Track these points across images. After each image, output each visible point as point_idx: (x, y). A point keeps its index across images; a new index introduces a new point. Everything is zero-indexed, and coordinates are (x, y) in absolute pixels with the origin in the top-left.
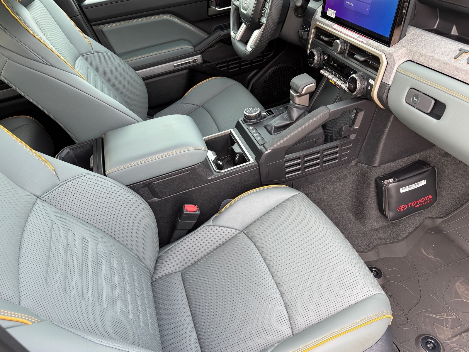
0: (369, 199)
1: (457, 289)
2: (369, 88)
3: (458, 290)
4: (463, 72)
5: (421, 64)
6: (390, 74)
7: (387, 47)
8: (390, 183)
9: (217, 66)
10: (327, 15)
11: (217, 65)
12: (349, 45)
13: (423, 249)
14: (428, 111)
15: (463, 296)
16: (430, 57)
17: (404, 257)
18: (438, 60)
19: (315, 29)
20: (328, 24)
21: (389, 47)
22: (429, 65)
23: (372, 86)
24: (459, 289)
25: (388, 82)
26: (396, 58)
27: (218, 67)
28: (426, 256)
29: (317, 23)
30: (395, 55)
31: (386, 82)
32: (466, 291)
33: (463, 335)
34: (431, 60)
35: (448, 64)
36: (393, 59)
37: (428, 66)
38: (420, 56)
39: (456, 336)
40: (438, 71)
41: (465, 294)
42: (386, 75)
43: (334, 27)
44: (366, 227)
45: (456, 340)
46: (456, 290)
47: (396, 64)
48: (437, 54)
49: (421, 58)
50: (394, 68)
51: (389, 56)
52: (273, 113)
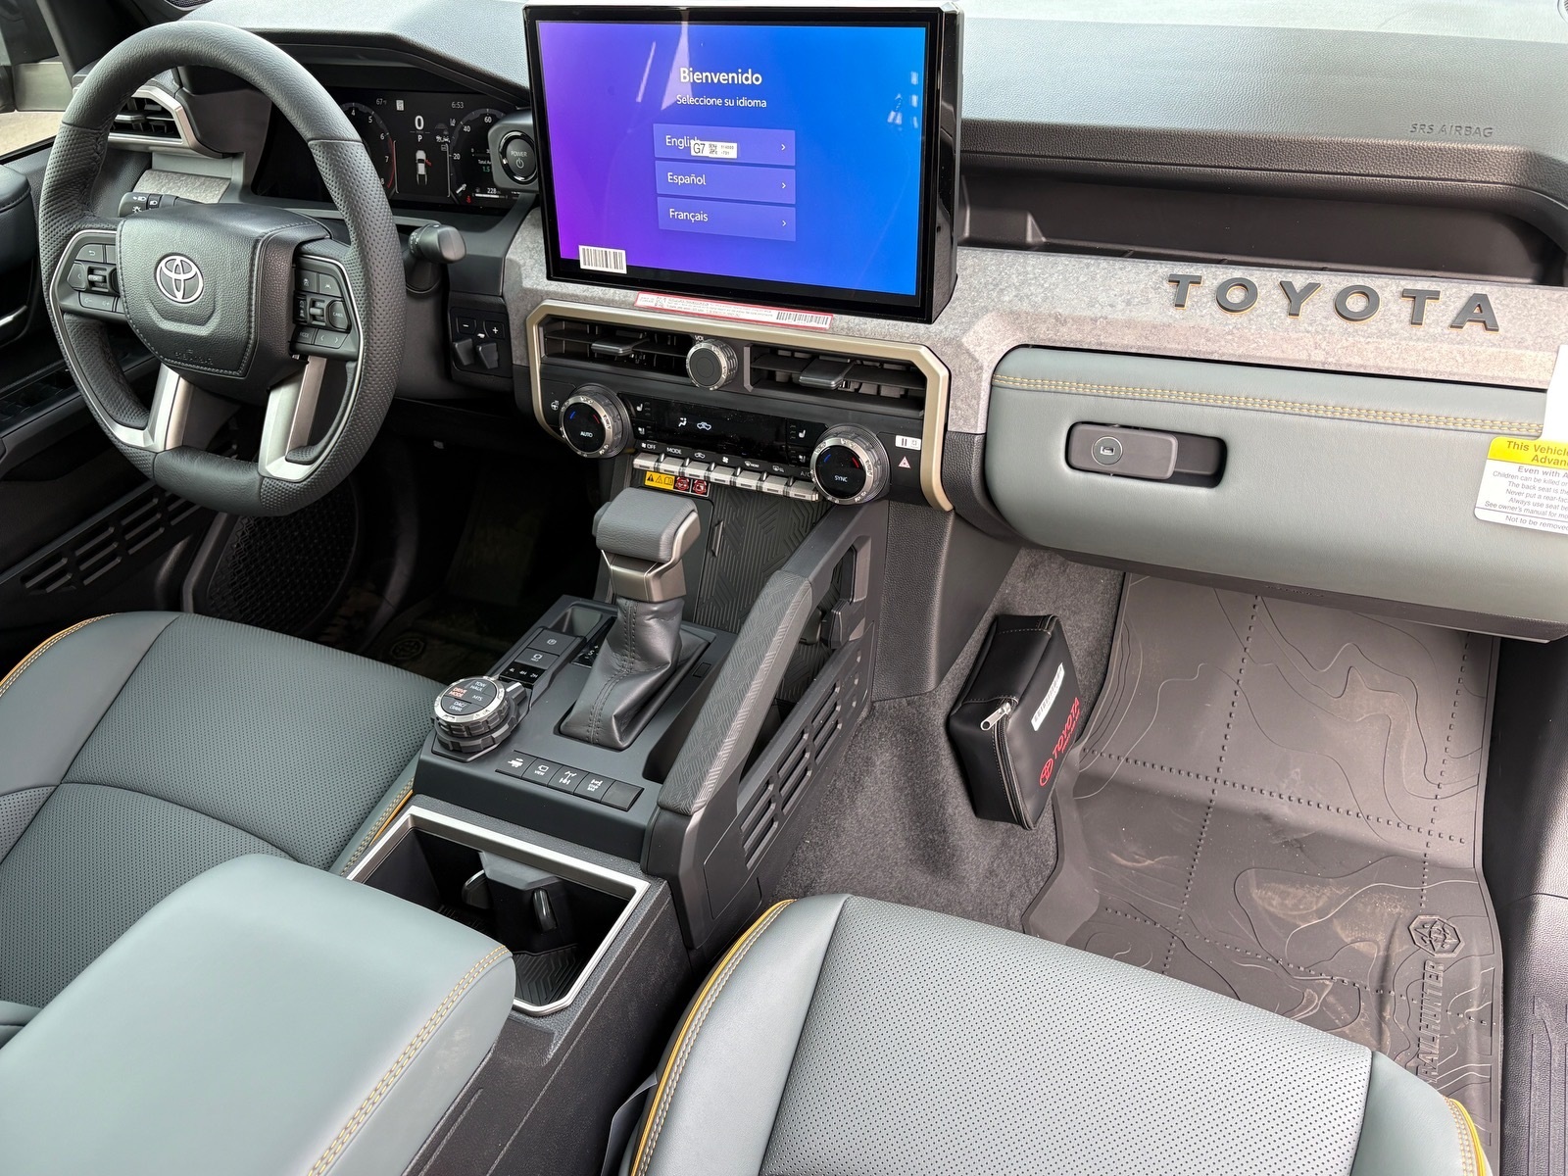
0: (949, 797)
1: (1267, 907)
2: (904, 464)
3: (1272, 909)
4: (1230, 337)
5: (1072, 346)
6: (974, 402)
7: (922, 326)
8: (1007, 717)
9: (29, 585)
10: (583, 266)
11: (26, 578)
12: (747, 351)
13: (1114, 856)
14: (1166, 472)
15: (1294, 917)
16: (1094, 320)
17: (1103, 907)
18: (1129, 324)
19: (540, 324)
20: (607, 297)
21: (929, 321)
22: (1101, 344)
23: (915, 456)
24: (1271, 905)
25: (976, 426)
26: (978, 349)
27: (34, 587)
28: (1137, 870)
29: (548, 302)
30: (967, 340)
31: (966, 430)
32: (1285, 899)
33: (1387, 1015)
34: (1103, 329)
35: (1169, 325)
36: (966, 356)
37: (1098, 348)
38: (1055, 325)
39: (1380, 1033)
40: (1142, 352)
41: (1291, 910)
42: (956, 408)
43: (640, 303)
44: (968, 886)
45: (1392, 1041)
46: (1267, 911)
47: (985, 367)
48: (1111, 306)
49: (1064, 330)
50: (980, 381)
51: (949, 350)
52: (540, 672)
